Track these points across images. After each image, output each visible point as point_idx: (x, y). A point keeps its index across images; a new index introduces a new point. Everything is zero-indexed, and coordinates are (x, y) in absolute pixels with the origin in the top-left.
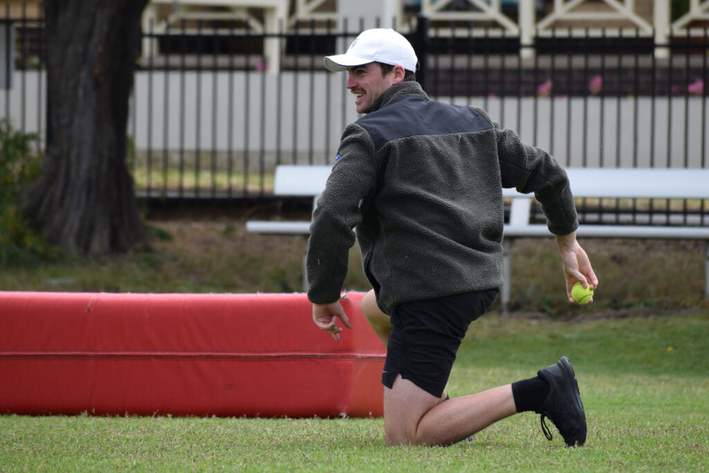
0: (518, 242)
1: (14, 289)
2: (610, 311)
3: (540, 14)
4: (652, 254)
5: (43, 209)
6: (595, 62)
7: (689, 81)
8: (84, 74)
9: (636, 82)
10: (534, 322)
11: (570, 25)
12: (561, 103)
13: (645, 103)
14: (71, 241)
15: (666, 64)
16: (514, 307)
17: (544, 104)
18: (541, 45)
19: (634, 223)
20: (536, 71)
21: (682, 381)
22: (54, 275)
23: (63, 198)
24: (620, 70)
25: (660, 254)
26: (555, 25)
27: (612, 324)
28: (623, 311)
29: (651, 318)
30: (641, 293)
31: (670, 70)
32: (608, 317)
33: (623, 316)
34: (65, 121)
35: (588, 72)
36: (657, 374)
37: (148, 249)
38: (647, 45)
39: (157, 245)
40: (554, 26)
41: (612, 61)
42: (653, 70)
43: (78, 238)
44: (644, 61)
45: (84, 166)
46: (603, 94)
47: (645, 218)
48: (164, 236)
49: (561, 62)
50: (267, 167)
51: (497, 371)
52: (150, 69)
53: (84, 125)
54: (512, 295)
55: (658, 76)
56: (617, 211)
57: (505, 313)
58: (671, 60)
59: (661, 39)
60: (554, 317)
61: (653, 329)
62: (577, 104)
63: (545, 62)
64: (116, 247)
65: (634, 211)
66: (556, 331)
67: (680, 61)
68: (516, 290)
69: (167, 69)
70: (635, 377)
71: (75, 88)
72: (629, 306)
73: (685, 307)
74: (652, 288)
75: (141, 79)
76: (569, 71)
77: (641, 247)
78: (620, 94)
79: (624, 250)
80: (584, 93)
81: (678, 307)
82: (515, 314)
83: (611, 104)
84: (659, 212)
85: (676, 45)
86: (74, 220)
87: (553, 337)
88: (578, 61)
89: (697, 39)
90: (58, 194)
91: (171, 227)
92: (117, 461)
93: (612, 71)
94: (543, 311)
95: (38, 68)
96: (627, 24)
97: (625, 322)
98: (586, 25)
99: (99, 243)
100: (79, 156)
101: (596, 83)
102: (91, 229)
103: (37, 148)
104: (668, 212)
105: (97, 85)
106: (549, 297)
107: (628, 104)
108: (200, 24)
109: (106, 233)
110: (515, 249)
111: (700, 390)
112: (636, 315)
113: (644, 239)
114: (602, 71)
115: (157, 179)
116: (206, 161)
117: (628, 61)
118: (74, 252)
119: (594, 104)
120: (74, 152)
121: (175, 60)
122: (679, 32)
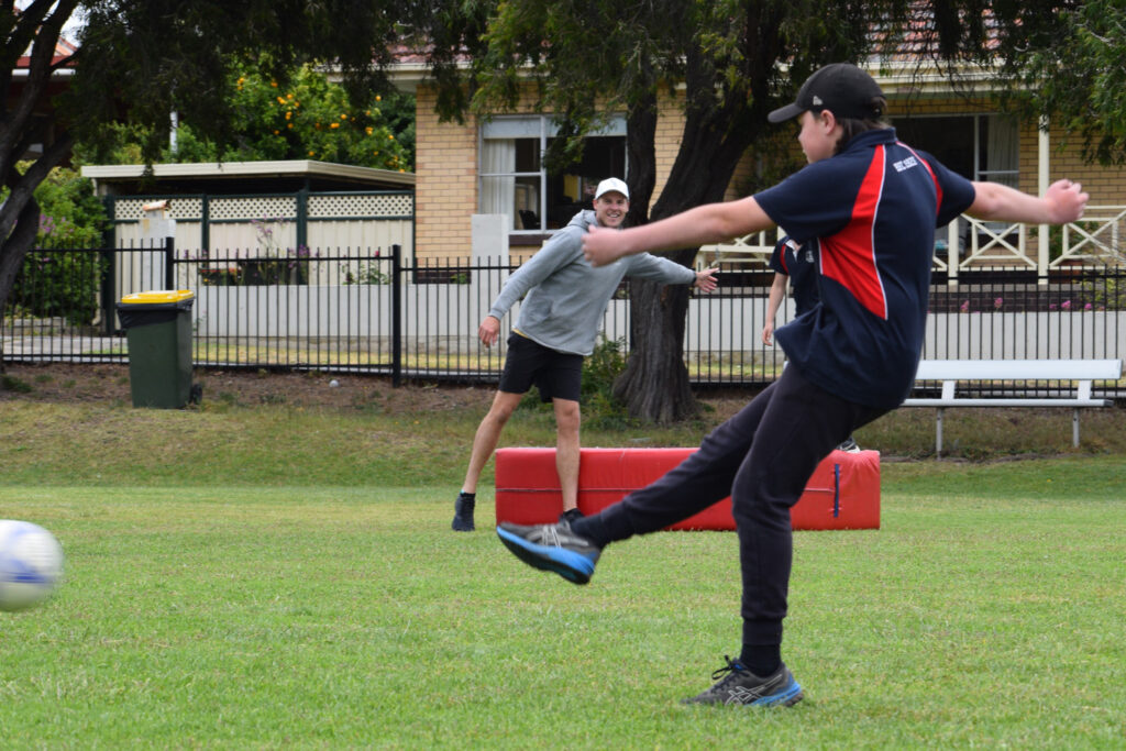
0: (947, 410)
1: (609, 446)
2: (1009, 456)
3: (962, 257)
4: (1037, 417)
5: (628, 392)
6: (998, 288)
7: (1061, 301)
8: (655, 301)
9: (1026, 302)
10: (958, 464)
11: (981, 263)
12: (976, 316)
13: (1032, 316)
14: (647, 413)
15: (1046, 289)
16: (945, 454)
17: (964, 316)
18: (963, 277)
19: (1026, 397)
20: (959, 294)
21: (1056, 502)
22: (635, 436)
23: (641, 384)
24: (1015, 293)
25: (1042, 417)
26: (973, 263)
27: (1011, 464)
28: (1017, 456)
29: (1036, 461)
30: (1029, 444)
31: (1049, 293)
32: (1008, 460)
33: (1018, 459)
34: (643, 332)
35: (993, 295)
36: (1039, 498)
37: (698, 418)
38: (1032, 277)
39: (704, 415)
40: (969, 266)
41: (1009, 288)
42: (1037, 293)
43: (652, 411)
44: (1031, 287)
45: (655, 363)
46: (1002, 310)
47: (1033, 393)
48: (709, 409)
49: (976, 288)
50: (777, 362)
51: (933, 497)
52: (699, 297)
53: (655, 335)
54: (943, 446)
55: (1042, 298)
56: (1014, 388)
57: (939, 458)
58: (1048, 286)
59: (1043, 272)
60: (972, 461)
61: (1037, 468)
62: (987, 316)
63: (964, 288)
64: (677, 417)
65: (1026, 388)
66: (973, 471)
67: (1055, 287)
68: (946, 443)
69: (721, 296)
70: (1025, 500)
71: (649, 310)
72: (1022, 453)
73: (1059, 453)
74: (1037, 440)
75: (693, 303)
76: (981, 294)
77: (1030, 412)
78: (1015, 310)
79: (1020, 415)
80: (992, 310)
81: (1055, 452)
82: (945, 459)
83: (1009, 316)
84: (1042, 389)
85: (1053, 277)
86: (649, 399)
87: (971, 474)
88: (987, 288)
89: (1065, 271)
90: (639, 381)
91: (714, 403)
92: (673, 562)
93: (1010, 293)
94: (964, 456)
95: (625, 298)
96: (1021, 262)
97: (1020, 463)
98: (992, 263)
99: (665, 414)
100: (652, 356)
101: (998, 302)
102: (660, 404)
103: (625, 349)
104: (1048, 389)
105: (663, 308)
106: (968, 447)
107: (1020, 316)
108: (732, 266)
109: (670, 407)
110: (947, 415)
111: (1068, 508)
112: (1027, 458)
113: (1032, 407)
114: (1002, 294)
115: (704, 370)
116: (737, 359)
117: (1020, 287)
118: (649, 420)
119: (998, 316)
120: (648, 353)
121: (726, 290)
122: (1054, 267)
